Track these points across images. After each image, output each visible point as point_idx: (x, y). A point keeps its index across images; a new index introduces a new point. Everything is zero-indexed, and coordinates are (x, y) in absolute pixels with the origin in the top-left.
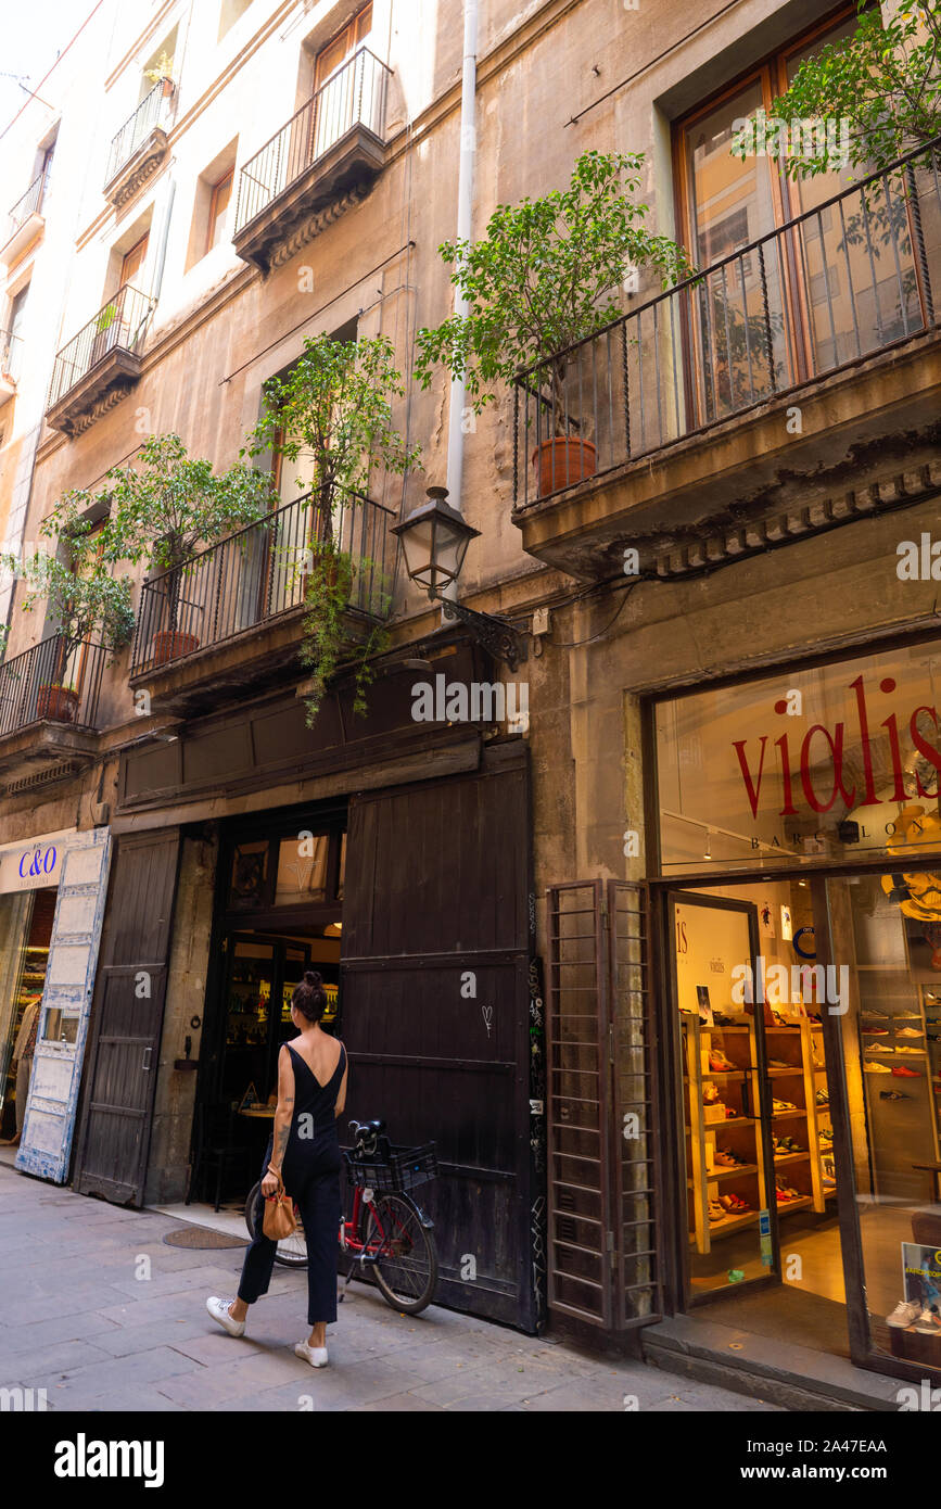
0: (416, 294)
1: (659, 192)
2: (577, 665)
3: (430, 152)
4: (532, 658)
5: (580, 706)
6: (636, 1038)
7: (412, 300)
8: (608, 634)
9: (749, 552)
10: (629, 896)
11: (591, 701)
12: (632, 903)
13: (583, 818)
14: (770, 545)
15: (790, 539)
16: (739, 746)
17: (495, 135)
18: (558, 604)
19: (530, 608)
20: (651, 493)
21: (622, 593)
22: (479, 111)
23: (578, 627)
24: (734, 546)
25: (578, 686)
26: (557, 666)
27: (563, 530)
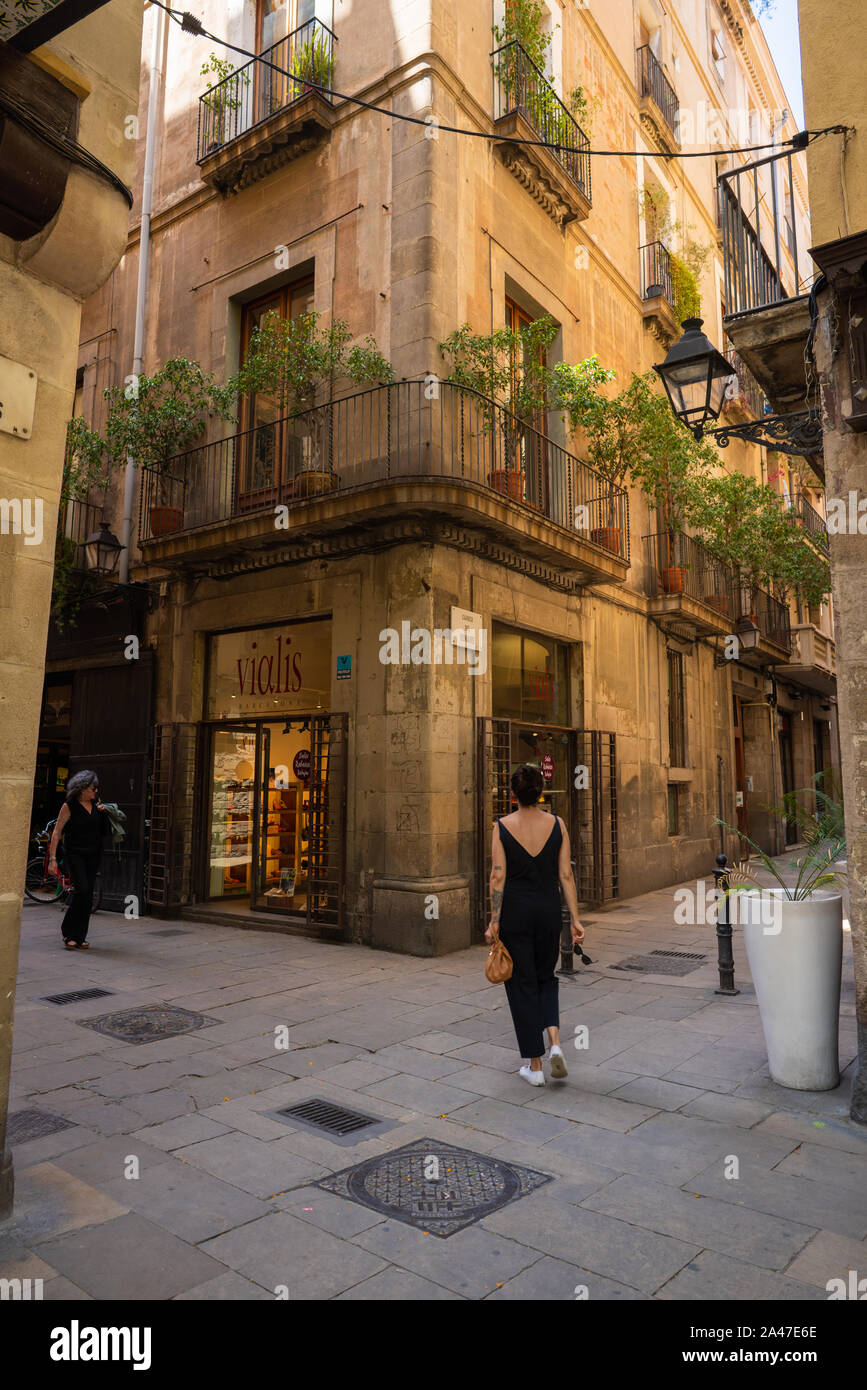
0: (115, 364)
1: (228, 356)
2: (177, 613)
3: (126, 265)
4: (160, 607)
5: (177, 636)
6: (189, 791)
7: (113, 368)
8: (191, 602)
9: (243, 573)
10: (190, 729)
11: (182, 634)
12: (192, 732)
13: (175, 692)
14: (251, 571)
15: (256, 570)
16: (239, 661)
17: (158, 273)
18: (172, 581)
19: (159, 580)
20: (190, 549)
21: (197, 580)
22: (151, 252)
23: (179, 596)
24: (236, 569)
25: (177, 625)
26: (170, 613)
27: (158, 557)
